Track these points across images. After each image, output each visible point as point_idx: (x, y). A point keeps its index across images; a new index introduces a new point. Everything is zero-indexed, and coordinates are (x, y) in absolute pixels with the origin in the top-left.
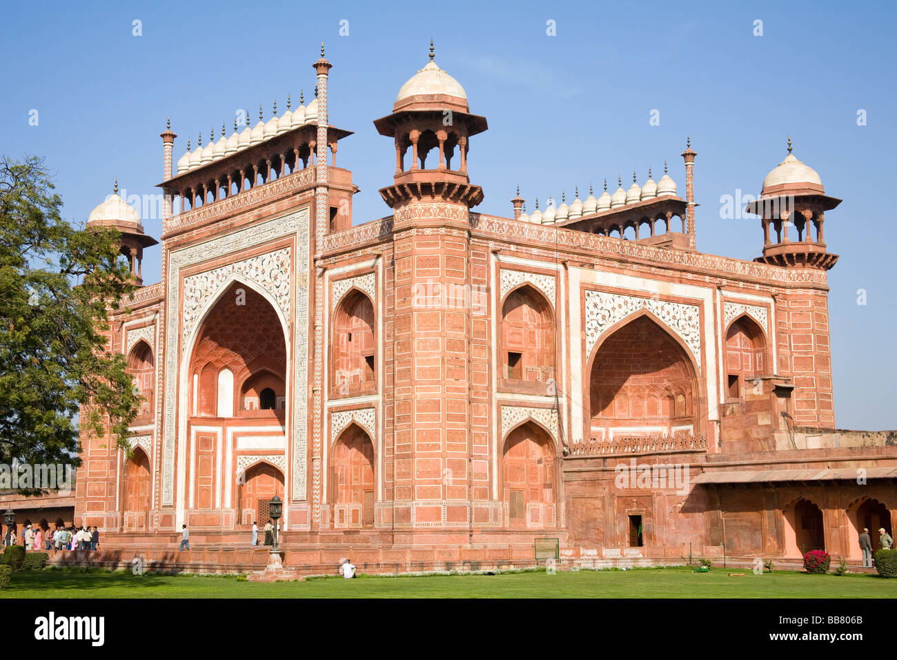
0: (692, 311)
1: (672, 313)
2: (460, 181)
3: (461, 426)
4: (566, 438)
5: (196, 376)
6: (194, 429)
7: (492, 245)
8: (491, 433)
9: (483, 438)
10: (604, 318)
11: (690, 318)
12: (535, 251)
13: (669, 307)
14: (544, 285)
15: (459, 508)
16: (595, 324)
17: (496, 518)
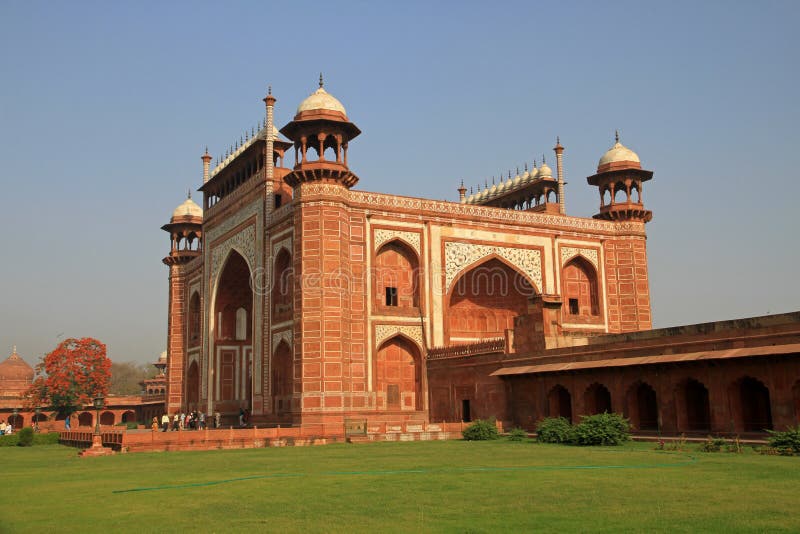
0: (535, 254)
1: (517, 256)
2: (341, 169)
3: (336, 340)
4: (429, 347)
5: (220, 314)
6: (219, 348)
7: (367, 212)
8: (366, 344)
9: (360, 348)
10: (460, 260)
11: (533, 259)
12: (403, 216)
13: (515, 252)
14: (412, 239)
15: (335, 398)
16: (453, 265)
17: (370, 404)
